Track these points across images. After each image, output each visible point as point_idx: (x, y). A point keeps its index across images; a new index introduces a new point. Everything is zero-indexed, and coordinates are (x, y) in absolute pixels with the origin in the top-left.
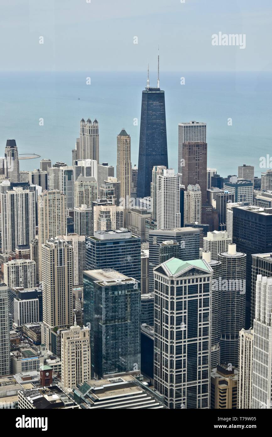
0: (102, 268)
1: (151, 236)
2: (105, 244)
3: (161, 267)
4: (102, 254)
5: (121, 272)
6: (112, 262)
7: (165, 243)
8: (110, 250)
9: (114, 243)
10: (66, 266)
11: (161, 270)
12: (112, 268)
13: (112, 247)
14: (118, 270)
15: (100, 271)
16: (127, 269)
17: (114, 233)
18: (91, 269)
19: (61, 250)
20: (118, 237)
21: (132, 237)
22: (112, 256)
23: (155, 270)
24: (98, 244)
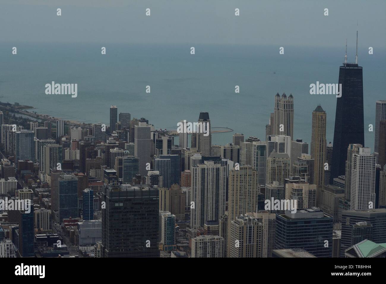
0: (292, 248)
1: (345, 216)
2: (296, 223)
3: (353, 249)
4: (293, 233)
5: (311, 253)
6: (302, 242)
7: (359, 224)
8: (301, 229)
9: (306, 222)
10: (255, 244)
11: (353, 252)
12: (302, 248)
13: (303, 226)
14: (308, 250)
15: (290, 250)
16: (318, 249)
17: (306, 212)
18: (280, 248)
19: (250, 227)
20: (310, 216)
21: (325, 216)
22: (302, 235)
23: (346, 252)
24: (289, 223)
